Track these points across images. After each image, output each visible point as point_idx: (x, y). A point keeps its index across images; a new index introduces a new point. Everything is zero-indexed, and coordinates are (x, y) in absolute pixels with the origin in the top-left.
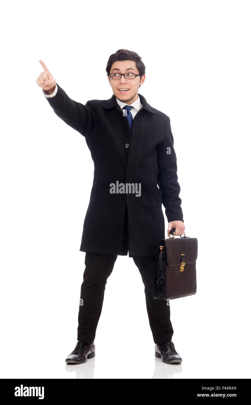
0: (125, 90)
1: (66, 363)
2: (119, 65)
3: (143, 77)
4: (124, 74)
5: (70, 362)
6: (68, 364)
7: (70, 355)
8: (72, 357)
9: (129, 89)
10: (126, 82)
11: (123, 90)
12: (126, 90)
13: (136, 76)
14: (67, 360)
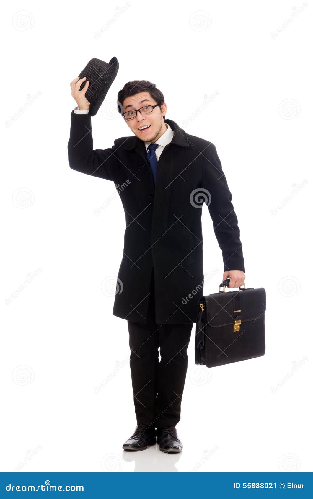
0: (145, 127)
1: (123, 450)
2: (132, 100)
3: (163, 106)
4: (139, 110)
5: (128, 448)
6: (126, 450)
7: (128, 440)
8: (131, 442)
9: (151, 125)
10: (144, 118)
11: (143, 128)
12: (147, 127)
13: (154, 107)
14: (125, 446)
